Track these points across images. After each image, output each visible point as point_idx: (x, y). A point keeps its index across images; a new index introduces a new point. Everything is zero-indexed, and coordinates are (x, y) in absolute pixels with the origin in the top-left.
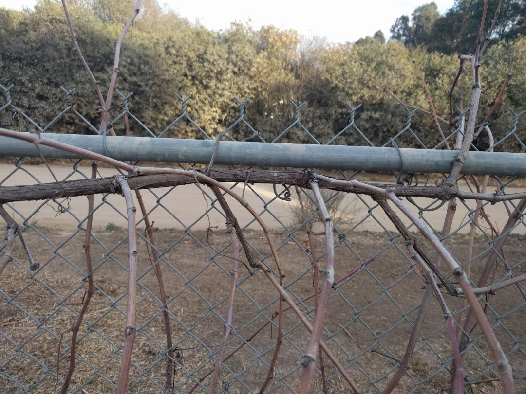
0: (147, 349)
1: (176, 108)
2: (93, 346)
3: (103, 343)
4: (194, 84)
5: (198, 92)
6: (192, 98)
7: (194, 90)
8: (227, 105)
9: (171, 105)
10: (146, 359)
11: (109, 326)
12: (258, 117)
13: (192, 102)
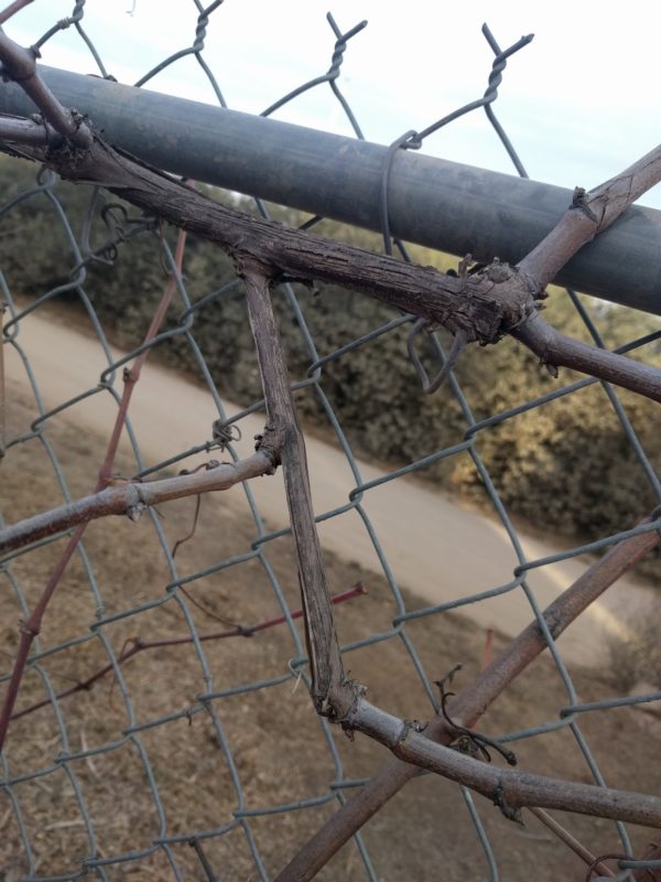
0: (213, 731)
1: (481, 398)
2: (144, 681)
3: (159, 685)
4: (526, 369)
5: (529, 384)
6: (514, 388)
7: (521, 379)
8: (570, 421)
9: (474, 388)
10: (201, 747)
11: (186, 666)
12: (618, 458)
13: (512, 396)
